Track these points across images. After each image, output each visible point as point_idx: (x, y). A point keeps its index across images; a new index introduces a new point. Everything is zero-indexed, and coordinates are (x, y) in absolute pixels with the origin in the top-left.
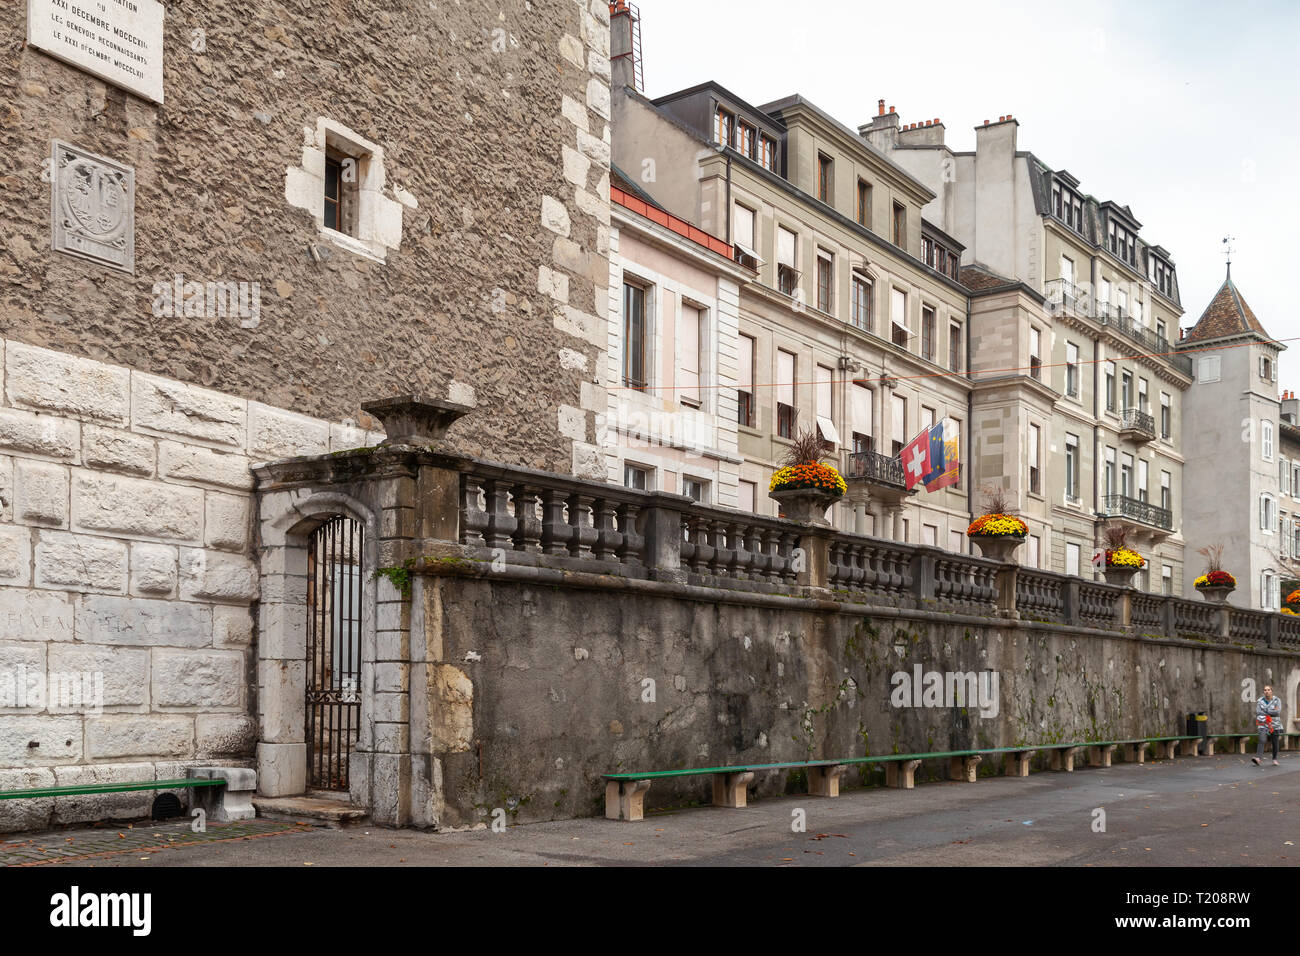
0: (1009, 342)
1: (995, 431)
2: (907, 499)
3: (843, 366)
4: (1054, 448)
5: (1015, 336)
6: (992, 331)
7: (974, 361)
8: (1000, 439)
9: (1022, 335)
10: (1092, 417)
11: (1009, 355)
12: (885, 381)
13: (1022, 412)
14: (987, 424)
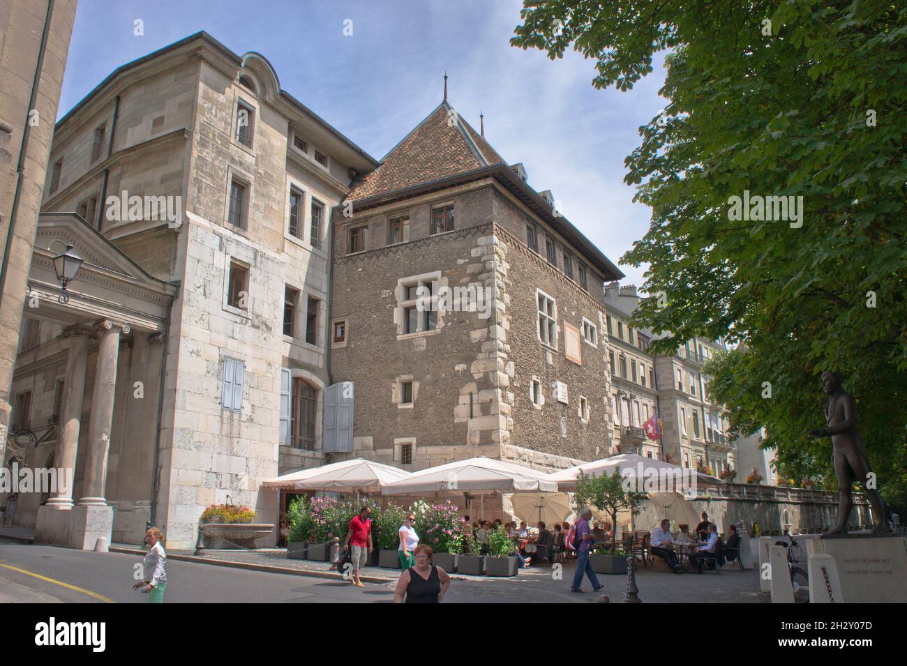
0: (670, 376)
1: (668, 412)
2: (644, 442)
3: (619, 394)
4: (689, 417)
5: (672, 374)
6: (664, 372)
7: (658, 383)
8: (671, 415)
9: (675, 372)
10: (700, 401)
11: (670, 382)
12: (632, 397)
13: (678, 404)
14: (665, 409)
